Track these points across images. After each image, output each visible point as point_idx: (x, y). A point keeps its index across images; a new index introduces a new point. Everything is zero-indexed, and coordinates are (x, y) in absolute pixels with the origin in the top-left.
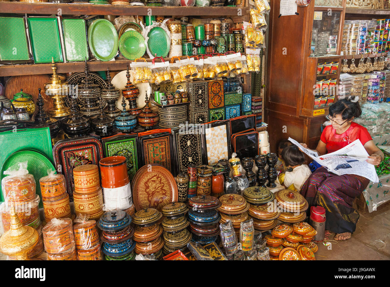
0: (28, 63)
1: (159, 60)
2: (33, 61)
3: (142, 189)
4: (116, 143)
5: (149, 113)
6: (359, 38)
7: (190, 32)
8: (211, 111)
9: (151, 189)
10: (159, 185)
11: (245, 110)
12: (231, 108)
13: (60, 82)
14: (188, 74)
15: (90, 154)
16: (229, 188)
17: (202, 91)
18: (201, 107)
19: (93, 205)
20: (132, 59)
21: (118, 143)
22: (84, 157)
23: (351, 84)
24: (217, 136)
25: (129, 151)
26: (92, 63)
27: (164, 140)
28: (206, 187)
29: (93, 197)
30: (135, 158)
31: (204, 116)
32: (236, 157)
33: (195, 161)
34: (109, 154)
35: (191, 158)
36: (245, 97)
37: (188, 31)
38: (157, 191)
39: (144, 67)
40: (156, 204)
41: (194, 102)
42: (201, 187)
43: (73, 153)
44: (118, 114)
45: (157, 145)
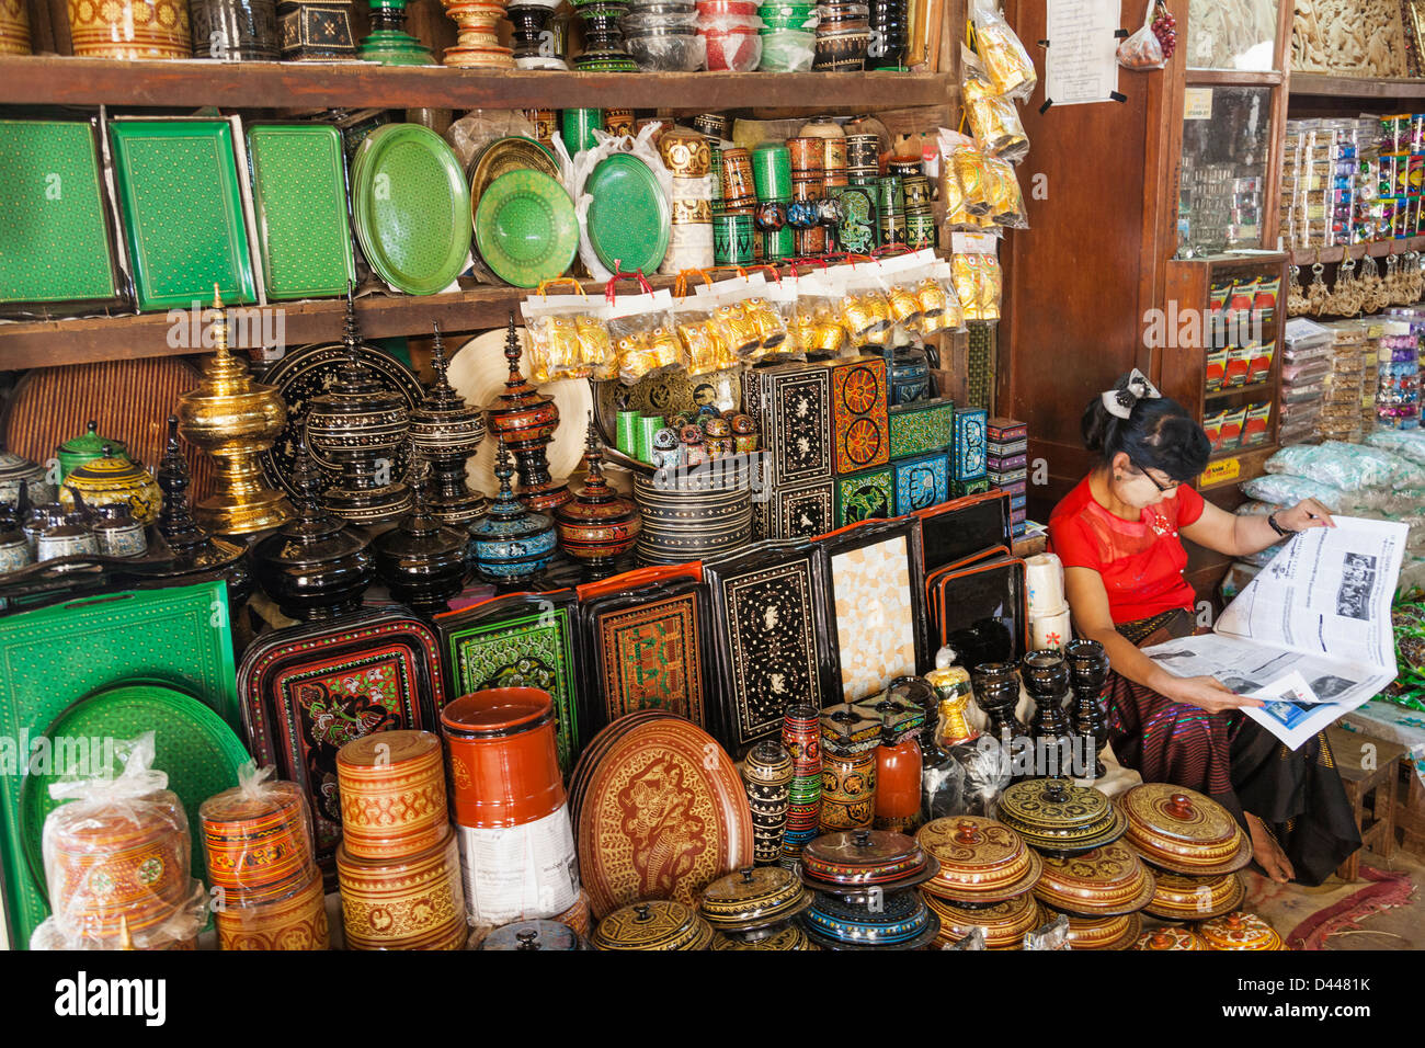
0: (113, 312)
1: (632, 284)
2: (132, 299)
3: (609, 821)
4: (493, 633)
5: (605, 501)
6: (1332, 184)
7: (736, 173)
8: (844, 484)
9: (646, 818)
10: (676, 801)
11: (965, 475)
12: (915, 470)
13: (247, 387)
14: (750, 337)
15: (392, 684)
16: (940, 793)
17: (810, 403)
18: (808, 468)
19: (432, 907)
20: (526, 283)
21: (499, 631)
22: (366, 700)
23: (1322, 357)
24: (875, 584)
25: (542, 666)
26: (371, 304)
27: (677, 612)
28: (861, 797)
29: (429, 871)
30: (567, 693)
31: (817, 504)
32: (954, 664)
33: (797, 691)
34: (466, 682)
35: (782, 676)
36: (965, 422)
37: (730, 167)
38: (669, 823)
39: (576, 314)
40: (666, 880)
41: (780, 448)
42: (837, 796)
43: (320, 685)
44: (477, 512)
45: (652, 631)
